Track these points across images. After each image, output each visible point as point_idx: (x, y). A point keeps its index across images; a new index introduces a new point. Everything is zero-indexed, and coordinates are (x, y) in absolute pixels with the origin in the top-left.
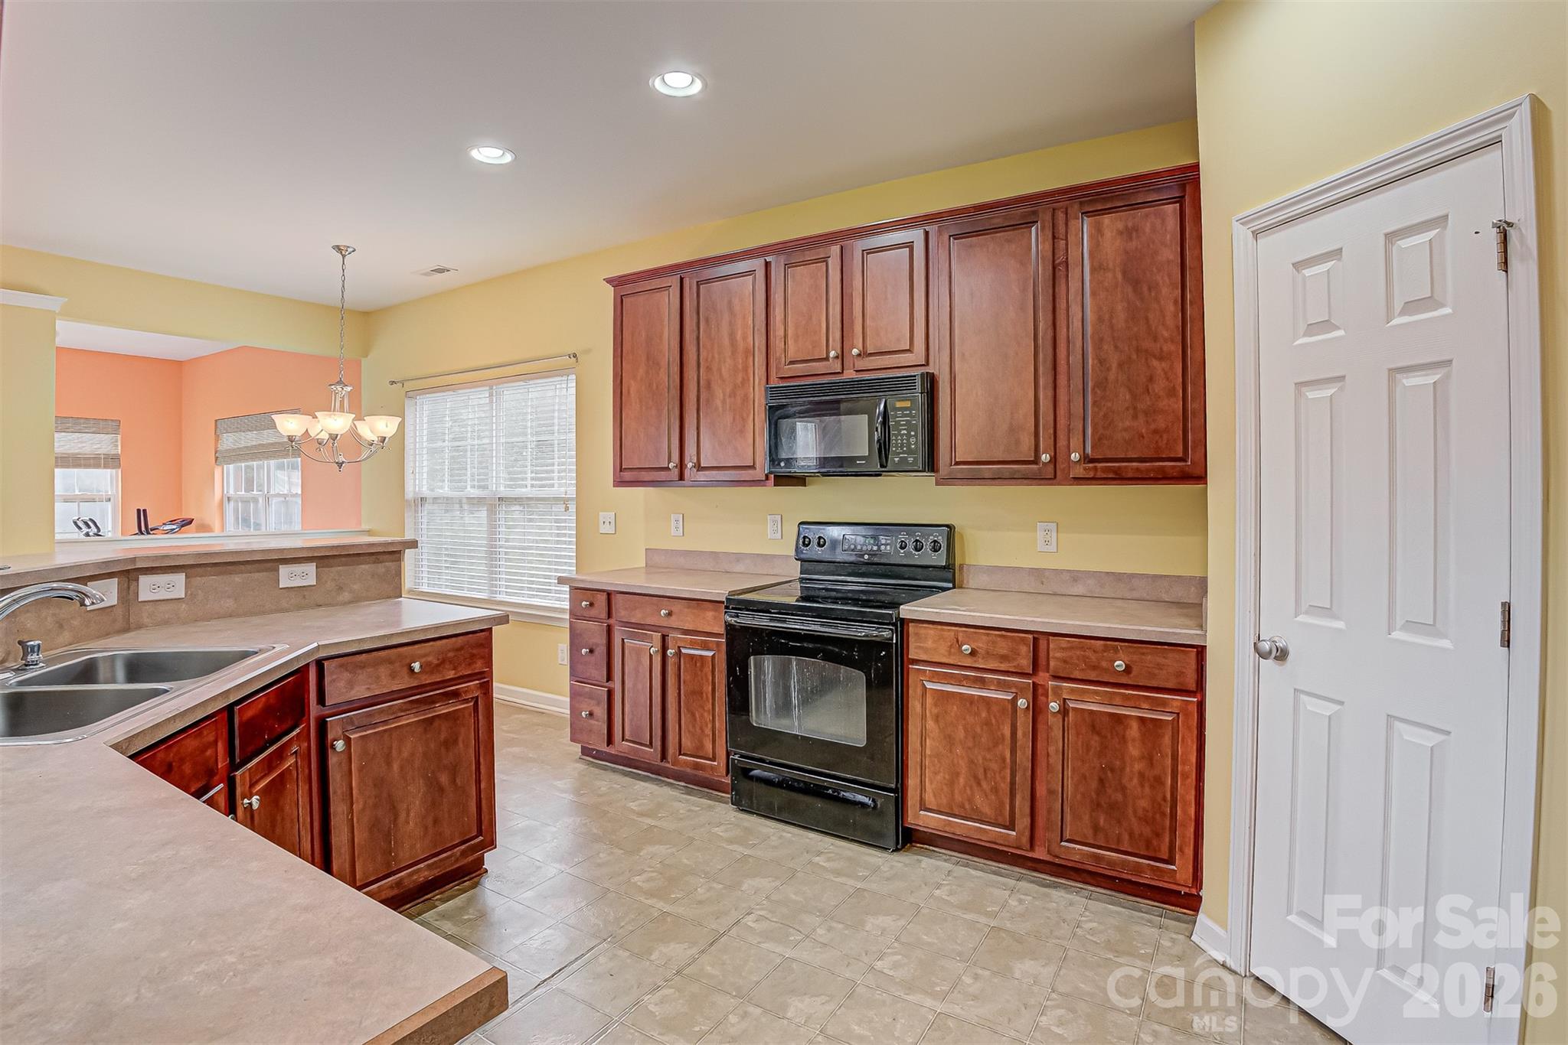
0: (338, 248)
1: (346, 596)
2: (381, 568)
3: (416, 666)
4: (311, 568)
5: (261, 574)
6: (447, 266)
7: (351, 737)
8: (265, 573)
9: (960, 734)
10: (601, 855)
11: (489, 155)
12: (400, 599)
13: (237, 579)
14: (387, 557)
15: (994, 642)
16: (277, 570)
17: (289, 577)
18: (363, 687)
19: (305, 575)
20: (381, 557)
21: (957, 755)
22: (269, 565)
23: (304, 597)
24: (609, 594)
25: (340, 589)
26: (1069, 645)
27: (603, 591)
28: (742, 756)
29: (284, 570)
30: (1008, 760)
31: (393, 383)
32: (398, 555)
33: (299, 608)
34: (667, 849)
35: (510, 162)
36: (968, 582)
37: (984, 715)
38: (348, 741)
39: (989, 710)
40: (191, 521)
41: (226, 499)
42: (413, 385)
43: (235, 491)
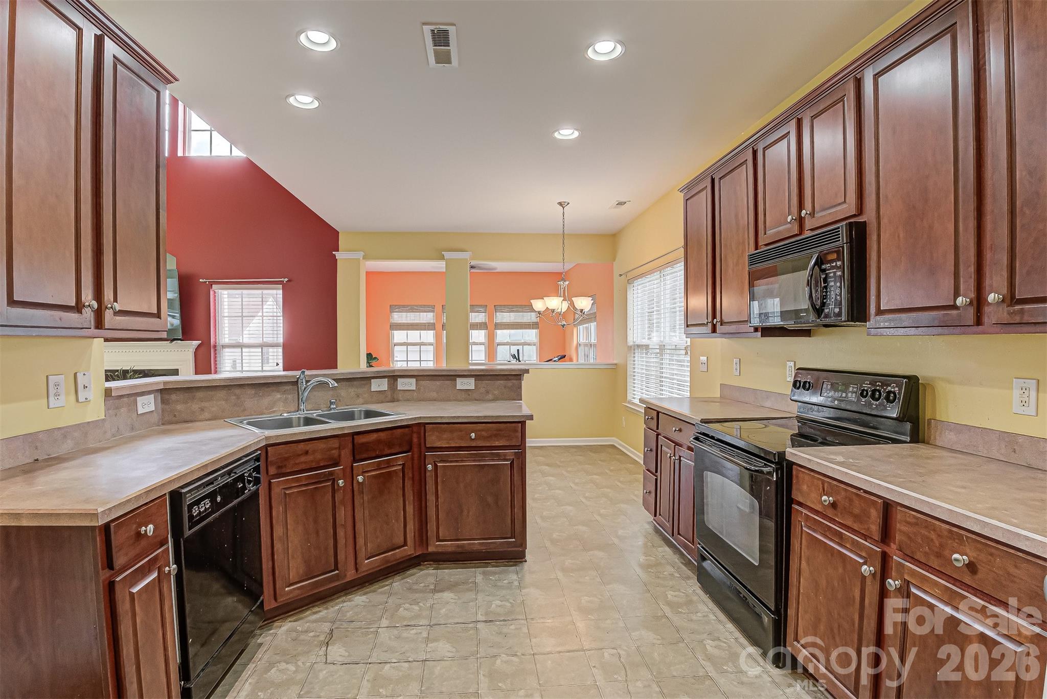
0: (560, 204)
1: (490, 396)
2: (509, 383)
3: (473, 435)
4: (472, 380)
5: (448, 382)
6: (624, 200)
7: (438, 464)
8: (450, 382)
9: (823, 583)
10: (586, 578)
11: (567, 133)
12: (521, 401)
13: (438, 383)
14: (513, 377)
15: (851, 500)
16: (456, 380)
17: (462, 384)
18: (445, 441)
19: (469, 384)
20: (510, 377)
21: (820, 602)
22: (452, 377)
23: (469, 395)
24: (658, 413)
25: (488, 392)
26: (914, 520)
27: (656, 410)
28: (702, 547)
29: (459, 380)
30: (857, 625)
31: (621, 275)
32: (519, 377)
33: (466, 400)
34: (625, 590)
35: (579, 136)
36: (935, 439)
37: (840, 570)
38: (436, 467)
39: (844, 568)
40: (565, 356)
41: (579, 345)
42: (630, 276)
43: (582, 340)
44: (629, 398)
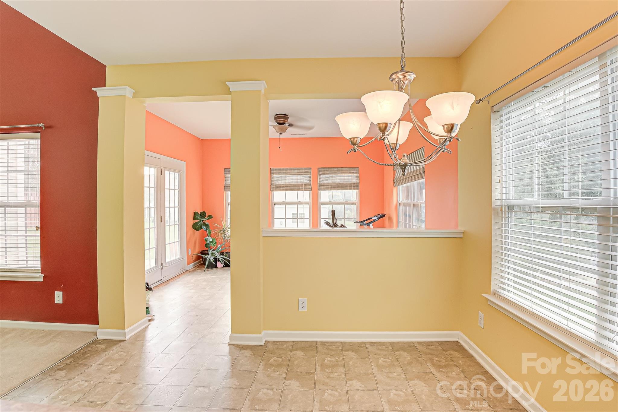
31: (479, 101)
40: (384, 216)
41: (398, 204)
42: (494, 100)
43: (403, 199)
44: (494, 287)
